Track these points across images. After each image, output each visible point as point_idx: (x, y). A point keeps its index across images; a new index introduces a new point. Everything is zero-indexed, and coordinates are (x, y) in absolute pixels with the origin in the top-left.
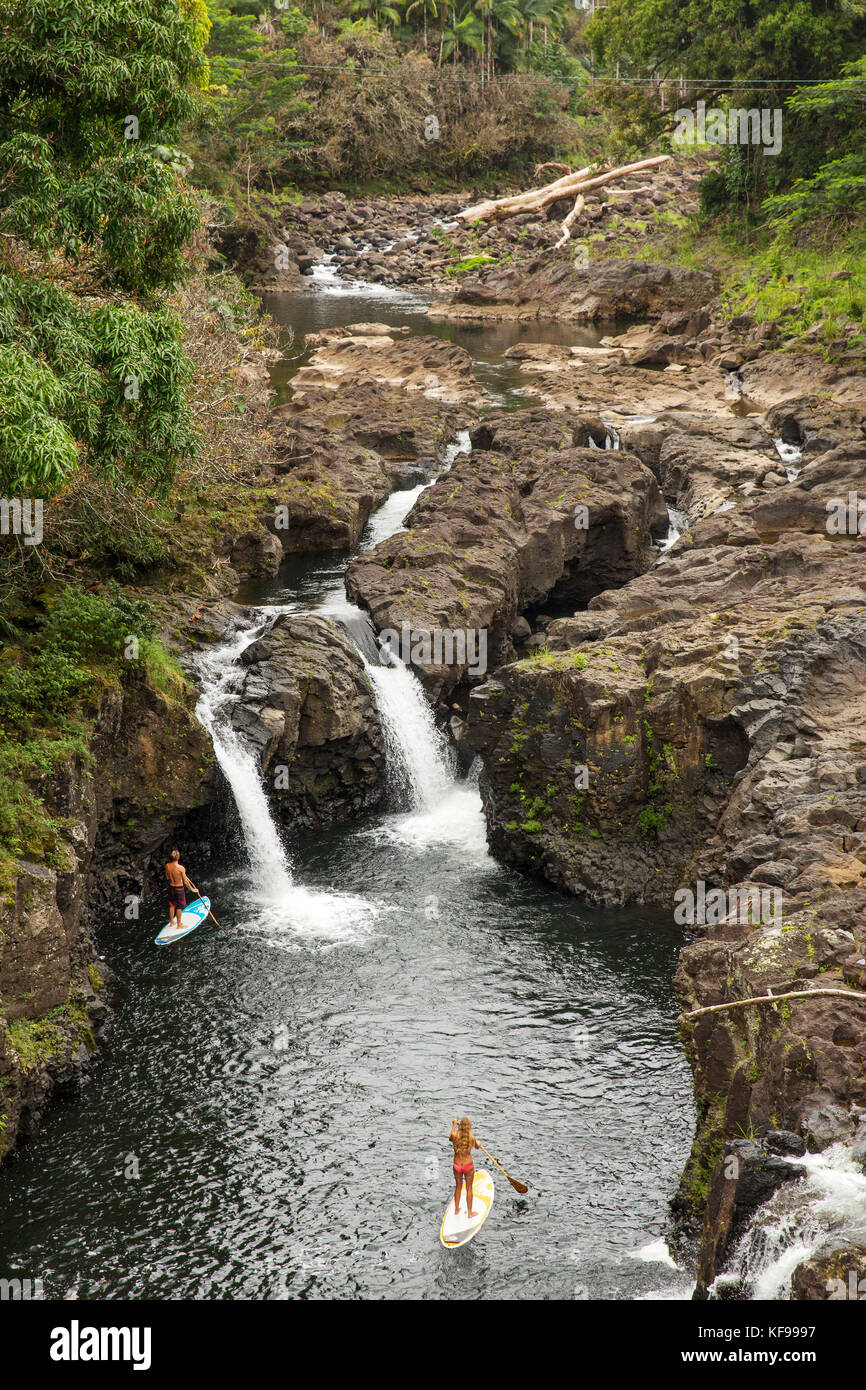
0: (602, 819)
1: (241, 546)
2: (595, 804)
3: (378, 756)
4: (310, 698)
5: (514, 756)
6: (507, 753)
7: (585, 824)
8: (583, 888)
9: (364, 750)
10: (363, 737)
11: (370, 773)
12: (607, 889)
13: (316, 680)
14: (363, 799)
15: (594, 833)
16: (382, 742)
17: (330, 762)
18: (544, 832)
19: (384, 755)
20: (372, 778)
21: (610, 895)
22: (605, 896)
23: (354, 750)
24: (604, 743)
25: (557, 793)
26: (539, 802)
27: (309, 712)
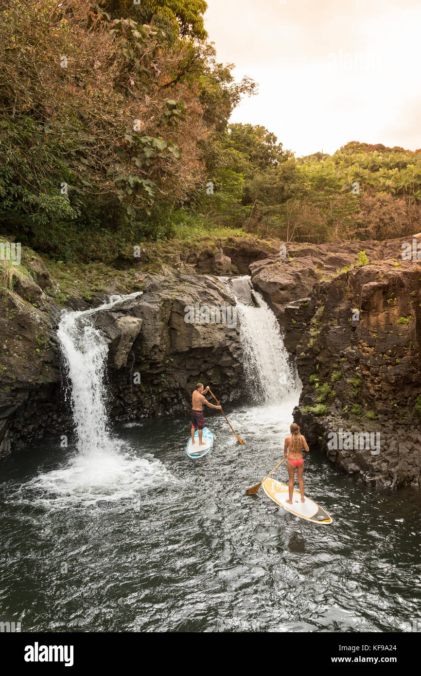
0: (378, 399)
1: (202, 258)
2: (369, 385)
3: (238, 364)
4: (174, 315)
5: (311, 350)
6: (306, 349)
7: (363, 406)
8: (357, 468)
9: (226, 359)
10: (224, 349)
11: (232, 377)
12: (379, 471)
13: (177, 301)
14: (229, 396)
15: (370, 414)
16: (241, 355)
17: (200, 367)
18: (328, 414)
19: (242, 364)
20: (234, 381)
21: (381, 476)
22: (376, 478)
23: (219, 359)
24: (378, 325)
25: (341, 378)
26: (326, 387)
27: (175, 326)
